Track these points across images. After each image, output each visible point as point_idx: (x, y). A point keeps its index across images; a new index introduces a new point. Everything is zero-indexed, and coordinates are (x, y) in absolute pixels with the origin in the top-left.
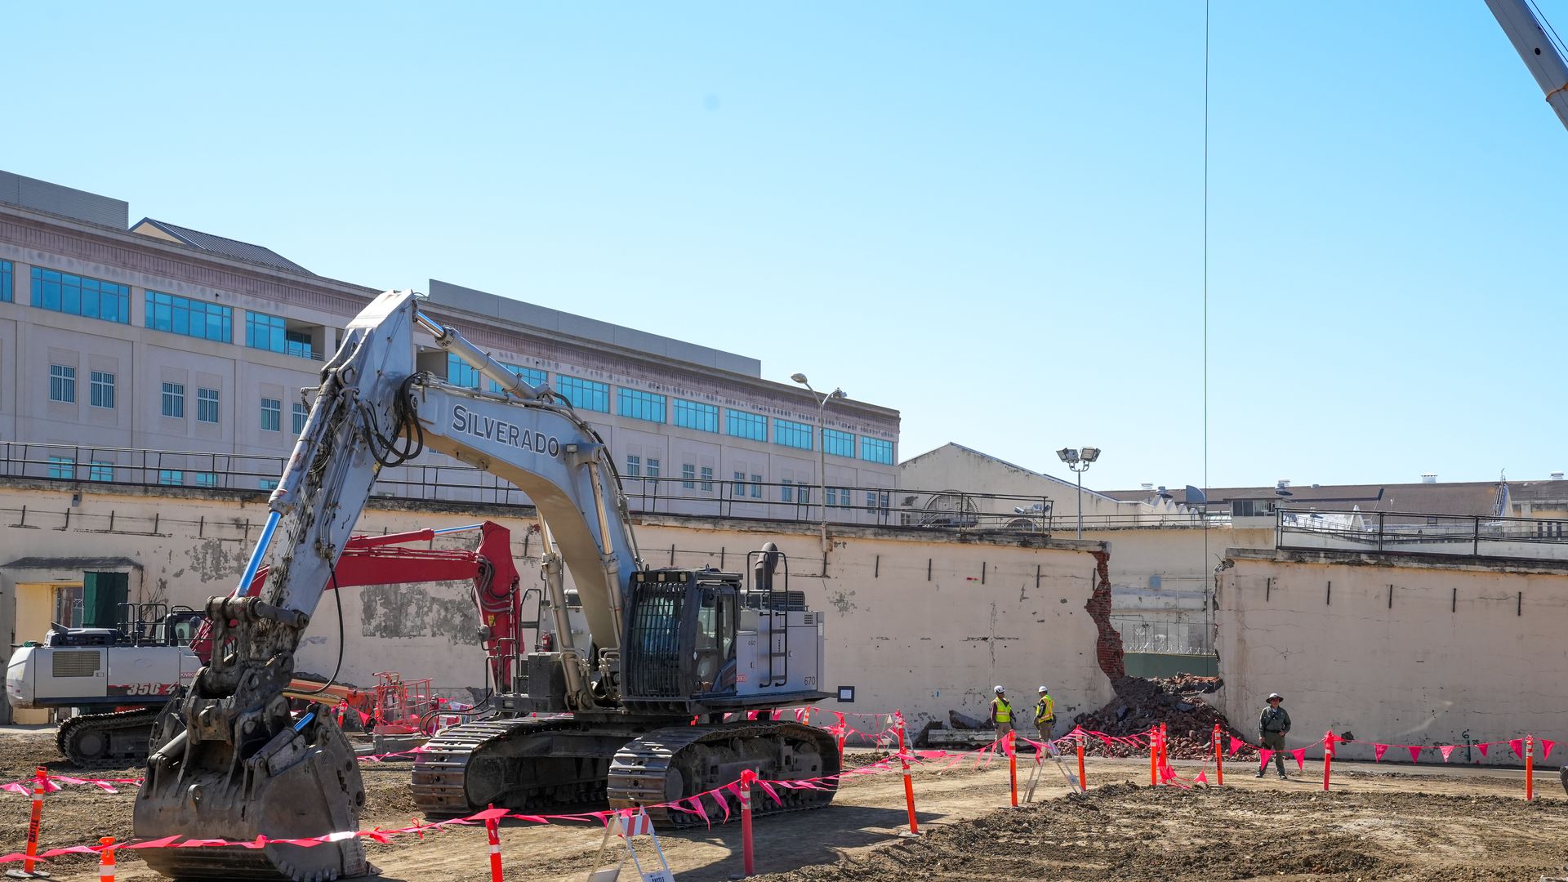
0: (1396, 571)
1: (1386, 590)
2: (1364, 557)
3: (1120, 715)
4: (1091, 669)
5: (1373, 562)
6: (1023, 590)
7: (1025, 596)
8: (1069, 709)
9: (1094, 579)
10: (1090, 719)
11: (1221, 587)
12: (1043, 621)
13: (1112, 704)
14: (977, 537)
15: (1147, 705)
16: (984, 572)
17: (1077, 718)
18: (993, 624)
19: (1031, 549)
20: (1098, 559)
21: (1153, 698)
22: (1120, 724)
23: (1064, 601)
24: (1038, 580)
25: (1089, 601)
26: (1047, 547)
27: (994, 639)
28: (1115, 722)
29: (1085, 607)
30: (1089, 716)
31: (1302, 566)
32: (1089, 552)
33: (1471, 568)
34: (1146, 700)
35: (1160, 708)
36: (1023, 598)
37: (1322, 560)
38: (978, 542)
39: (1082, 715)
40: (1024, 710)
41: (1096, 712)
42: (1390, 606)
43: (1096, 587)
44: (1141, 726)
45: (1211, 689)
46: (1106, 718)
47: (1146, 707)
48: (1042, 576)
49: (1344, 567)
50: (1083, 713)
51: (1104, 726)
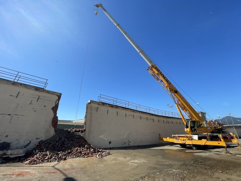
0: (118, 109)
1: (116, 112)
2: (114, 106)
3: (57, 140)
4: (49, 126)
5: (115, 107)
6: (31, 101)
7: (31, 103)
8: (37, 139)
9: (56, 102)
10: (46, 142)
11: (88, 108)
12: (36, 111)
13: (54, 136)
14: (19, 84)
15: (66, 137)
16: (18, 95)
17: (40, 142)
18: (15, 110)
19: (39, 92)
20: (58, 97)
21: (67, 134)
22: (57, 143)
23: (45, 106)
24: (38, 99)
25: (53, 107)
26: (44, 91)
27: (13, 115)
28: (55, 143)
29: (51, 109)
30: (46, 141)
31: (103, 106)
32: (56, 95)
33: (128, 110)
34: (65, 135)
35: (70, 138)
36: (31, 104)
37: (107, 105)
38: (19, 86)
39: (42, 141)
40: (17, 140)
41: (48, 140)
42: (117, 115)
43: (56, 104)
44: (66, 144)
45: (82, 132)
46: (52, 142)
47: (65, 137)
48: (40, 99)
49: (110, 107)
50: (42, 140)
51: (51, 145)
